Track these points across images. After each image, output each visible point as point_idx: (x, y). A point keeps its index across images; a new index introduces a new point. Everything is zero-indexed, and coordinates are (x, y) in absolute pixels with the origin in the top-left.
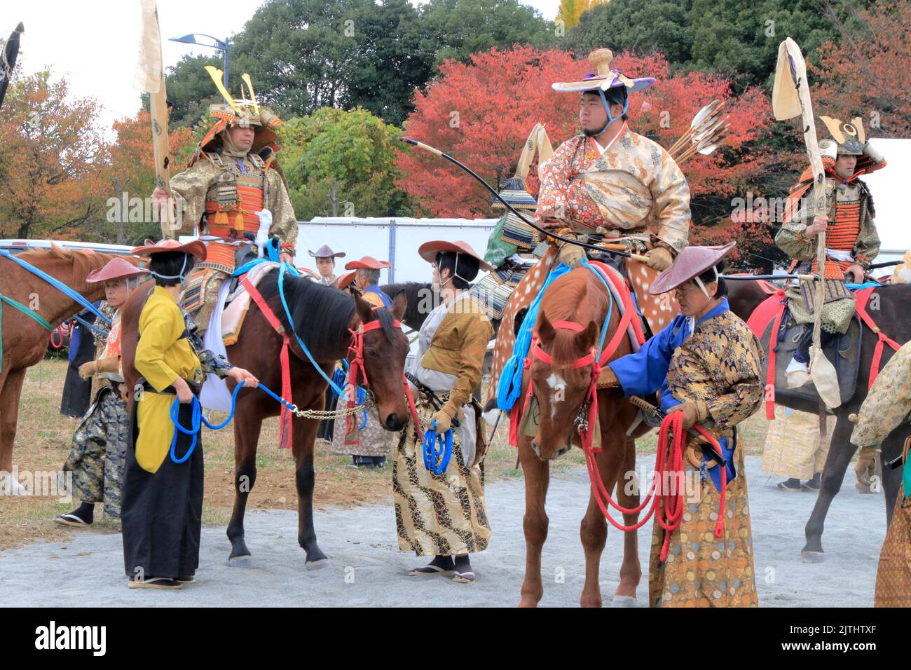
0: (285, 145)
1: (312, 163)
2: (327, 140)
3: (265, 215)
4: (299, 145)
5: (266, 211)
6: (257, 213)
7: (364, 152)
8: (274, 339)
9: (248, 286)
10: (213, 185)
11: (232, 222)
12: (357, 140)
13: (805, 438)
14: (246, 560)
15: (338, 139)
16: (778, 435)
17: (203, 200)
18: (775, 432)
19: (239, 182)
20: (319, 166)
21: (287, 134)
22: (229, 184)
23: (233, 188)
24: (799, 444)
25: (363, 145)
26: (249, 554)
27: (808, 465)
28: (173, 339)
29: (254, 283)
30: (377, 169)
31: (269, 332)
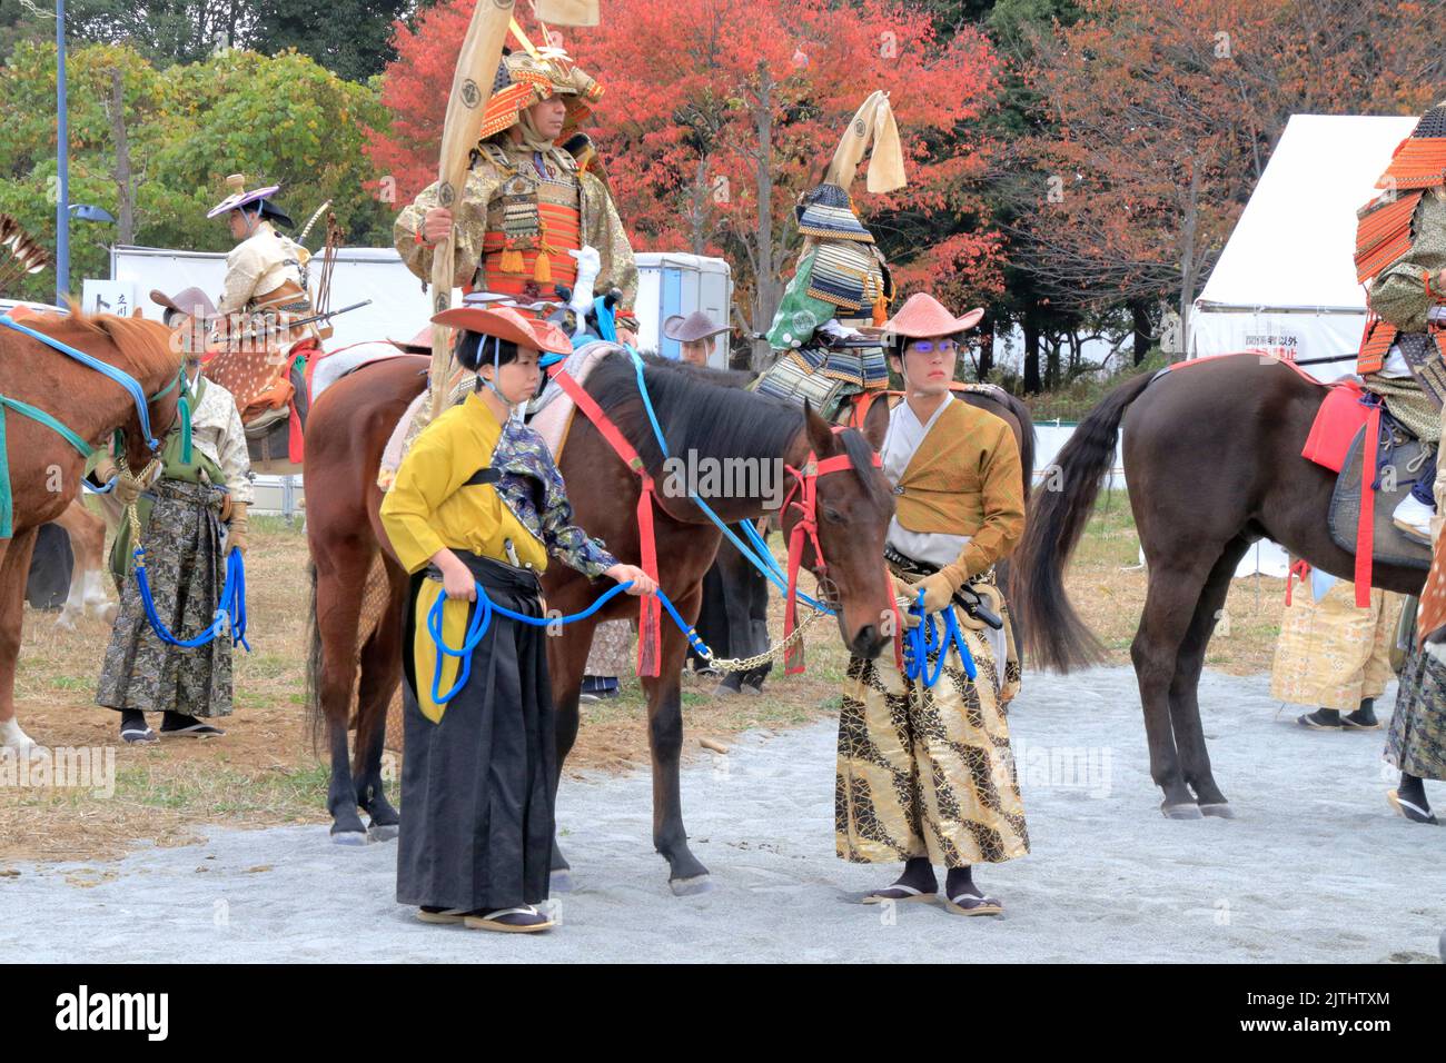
0: (163, 114)
1: (216, 147)
2: (239, 107)
3: (589, 257)
4: (187, 114)
5: (588, 250)
6: (573, 253)
7: (309, 129)
8: (625, 481)
9: (568, 384)
10: (497, 201)
11: (531, 269)
12: (296, 107)
13: (1349, 638)
14: (563, 877)
15: (261, 104)
16: (1299, 633)
17: (482, 228)
18: (1294, 628)
19: (541, 195)
20: (228, 151)
21: (166, 94)
22: (524, 199)
23: (532, 206)
24: (1339, 648)
25: (304, 116)
26: (567, 867)
27: (1352, 685)
28: (454, 485)
29: (579, 379)
30: (334, 158)
31: (615, 469)
